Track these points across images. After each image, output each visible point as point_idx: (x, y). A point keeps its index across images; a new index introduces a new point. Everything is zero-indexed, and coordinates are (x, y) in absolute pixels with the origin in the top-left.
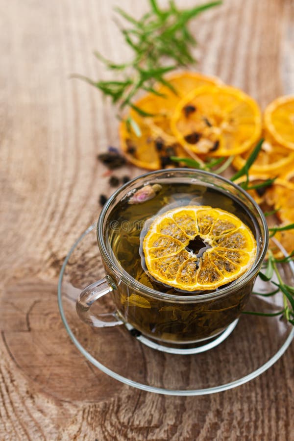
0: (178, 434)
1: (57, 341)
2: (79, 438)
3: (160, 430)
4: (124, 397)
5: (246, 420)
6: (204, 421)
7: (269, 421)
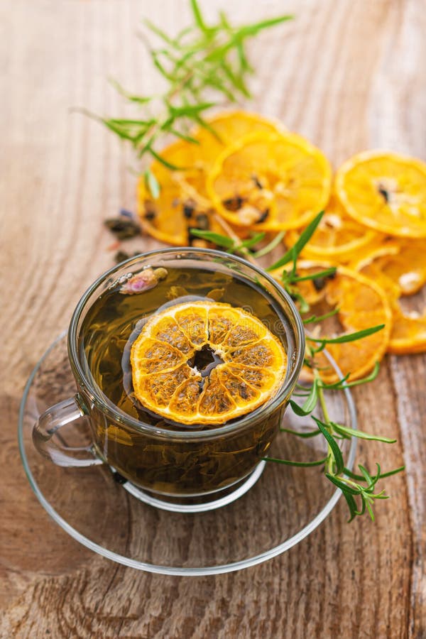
0: (163, 631)
1: (13, 481)
2: (24, 627)
3: (139, 623)
4: (94, 570)
5: (262, 617)
6: (202, 615)
7: (295, 621)
